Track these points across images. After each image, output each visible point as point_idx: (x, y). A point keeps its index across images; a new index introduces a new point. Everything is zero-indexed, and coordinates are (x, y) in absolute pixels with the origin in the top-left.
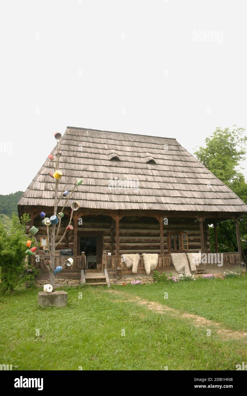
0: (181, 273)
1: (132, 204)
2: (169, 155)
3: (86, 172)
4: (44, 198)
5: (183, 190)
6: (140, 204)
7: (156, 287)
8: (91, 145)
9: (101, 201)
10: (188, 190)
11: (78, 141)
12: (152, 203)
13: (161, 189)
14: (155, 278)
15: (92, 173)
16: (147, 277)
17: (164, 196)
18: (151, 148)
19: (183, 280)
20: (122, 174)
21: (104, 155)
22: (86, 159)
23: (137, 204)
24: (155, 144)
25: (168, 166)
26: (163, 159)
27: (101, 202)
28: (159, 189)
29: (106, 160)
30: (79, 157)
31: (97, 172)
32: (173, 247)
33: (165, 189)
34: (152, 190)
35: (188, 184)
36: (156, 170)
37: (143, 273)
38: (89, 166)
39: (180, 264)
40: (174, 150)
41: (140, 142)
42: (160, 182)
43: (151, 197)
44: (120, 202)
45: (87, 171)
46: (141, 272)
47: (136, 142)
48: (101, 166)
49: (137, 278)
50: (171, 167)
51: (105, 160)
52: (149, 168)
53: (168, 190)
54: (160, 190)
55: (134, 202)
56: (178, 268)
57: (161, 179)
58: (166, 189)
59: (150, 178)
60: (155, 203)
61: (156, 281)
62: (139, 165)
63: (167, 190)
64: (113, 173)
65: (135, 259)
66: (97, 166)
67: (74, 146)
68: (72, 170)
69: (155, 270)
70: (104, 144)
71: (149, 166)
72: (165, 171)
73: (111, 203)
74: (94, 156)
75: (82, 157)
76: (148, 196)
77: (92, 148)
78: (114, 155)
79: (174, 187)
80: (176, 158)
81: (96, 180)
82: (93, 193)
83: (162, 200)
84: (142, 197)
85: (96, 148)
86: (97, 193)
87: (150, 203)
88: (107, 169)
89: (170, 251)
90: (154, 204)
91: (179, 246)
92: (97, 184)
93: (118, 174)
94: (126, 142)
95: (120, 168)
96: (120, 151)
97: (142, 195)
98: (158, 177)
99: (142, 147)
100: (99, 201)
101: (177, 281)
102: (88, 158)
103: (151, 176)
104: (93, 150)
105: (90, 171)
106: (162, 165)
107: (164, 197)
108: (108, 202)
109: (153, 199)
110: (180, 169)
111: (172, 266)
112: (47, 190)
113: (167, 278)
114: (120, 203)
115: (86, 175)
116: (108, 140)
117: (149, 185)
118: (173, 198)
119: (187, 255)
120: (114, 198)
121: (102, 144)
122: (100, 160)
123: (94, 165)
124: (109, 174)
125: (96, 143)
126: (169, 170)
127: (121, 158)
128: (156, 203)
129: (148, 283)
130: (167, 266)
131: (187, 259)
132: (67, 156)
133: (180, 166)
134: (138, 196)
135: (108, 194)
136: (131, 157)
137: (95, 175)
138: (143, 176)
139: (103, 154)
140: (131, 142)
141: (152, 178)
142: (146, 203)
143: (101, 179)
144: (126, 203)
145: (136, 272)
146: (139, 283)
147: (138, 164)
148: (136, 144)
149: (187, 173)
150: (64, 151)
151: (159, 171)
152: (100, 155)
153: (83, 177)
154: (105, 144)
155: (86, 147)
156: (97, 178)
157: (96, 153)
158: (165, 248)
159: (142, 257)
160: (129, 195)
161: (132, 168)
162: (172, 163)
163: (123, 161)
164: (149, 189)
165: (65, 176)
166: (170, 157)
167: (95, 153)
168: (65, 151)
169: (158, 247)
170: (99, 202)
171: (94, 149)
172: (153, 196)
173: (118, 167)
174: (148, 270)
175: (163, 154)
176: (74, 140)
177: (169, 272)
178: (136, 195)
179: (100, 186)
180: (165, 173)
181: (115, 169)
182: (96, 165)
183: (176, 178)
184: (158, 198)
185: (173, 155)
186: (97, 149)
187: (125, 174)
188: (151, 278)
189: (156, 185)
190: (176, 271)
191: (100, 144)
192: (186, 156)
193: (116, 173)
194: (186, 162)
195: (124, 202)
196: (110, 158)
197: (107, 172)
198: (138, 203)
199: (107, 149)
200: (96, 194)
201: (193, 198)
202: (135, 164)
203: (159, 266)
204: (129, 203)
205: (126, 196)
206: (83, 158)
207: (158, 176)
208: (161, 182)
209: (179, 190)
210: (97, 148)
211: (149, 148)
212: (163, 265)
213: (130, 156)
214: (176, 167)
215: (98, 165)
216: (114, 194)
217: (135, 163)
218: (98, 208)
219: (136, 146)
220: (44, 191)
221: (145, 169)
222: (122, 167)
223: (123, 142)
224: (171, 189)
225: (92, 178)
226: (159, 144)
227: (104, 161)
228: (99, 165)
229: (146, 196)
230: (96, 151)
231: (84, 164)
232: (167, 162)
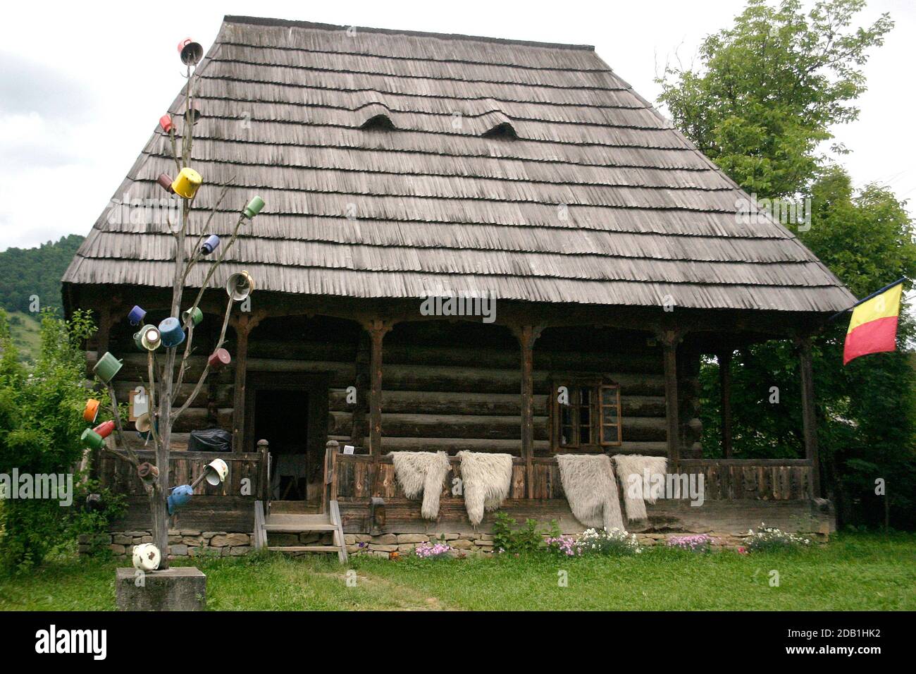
0: (590, 524)
1: (430, 278)
2: (565, 106)
3: (281, 170)
4: (144, 260)
5: (610, 232)
6: (454, 278)
7: (498, 570)
8: (302, 77)
9: (325, 268)
10: (627, 232)
11: (260, 64)
12: (496, 275)
13: (530, 227)
14: (500, 537)
15: (299, 172)
16: (472, 535)
17: (540, 253)
18: (502, 83)
19: (596, 551)
20: (399, 174)
21: (340, 111)
22: (283, 126)
23: (445, 279)
24: (517, 67)
25: (560, 146)
26: (544, 121)
27: (325, 272)
28: (525, 227)
29: (349, 128)
30: (260, 121)
31: (316, 169)
32: (567, 433)
33: (543, 227)
34: (501, 229)
35: (627, 208)
36: (518, 159)
37: (458, 521)
38: (291, 148)
39: (590, 492)
40: (583, 88)
41: (467, 63)
42: (527, 201)
43: (493, 254)
44: (388, 272)
45: (283, 166)
46: (452, 515)
47: (453, 64)
48: (331, 150)
49: (438, 535)
50: (571, 147)
51: (344, 127)
52: (493, 155)
53: (554, 232)
54: (528, 230)
55: (435, 273)
56: (581, 504)
57: (531, 192)
58: (549, 228)
60: (506, 276)
61: (502, 550)
62: (459, 145)
63: (550, 232)
64: (368, 172)
65: (431, 470)
66: (318, 150)
67: (244, 81)
68: (235, 163)
69: (498, 510)
70: (344, 71)
71: (495, 147)
72: (548, 162)
73: (360, 276)
74: (307, 114)
75: (269, 121)
76: (484, 250)
77: (302, 87)
78: (375, 111)
79: (575, 222)
80: (592, 115)
81: (314, 195)
82: (301, 240)
83: (533, 266)
84: (463, 253)
85: (317, 88)
86: (313, 241)
87: (490, 275)
88: (350, 160)
89: (556, 447)
90: (503, 279)
91: (588, 429)
92: (316, 212)
93: (385, 177)
94: (417, 63)
95: (394, 154)
96: (397, 94)
97: (465, 249)
98: (523, 184)
99: (472, 81)
100: (319, 267)
101: (576, 553)
102: (289, 122)
103: (499, 183)
104: (306, 95)
105: (294, 167)
106: (540, 141)
107: (541, 256)
108: (347, 273)
109: (502, 262)
110: (603, 155)
111: (558, 500)
112: (155, 234)
113: (539, 540)
114: (387, 275)
115: (281, 181)
116: (359, 57)
117: (490, 212)
118: (572, 258)
119: (614, 464)
120: (369, 258)
121: (338, 71)
122: (327, 128)
123: (308, 146)
124: (357, 174)
125: (316, 70)
126: (562, 160)
127: (399, 121)
128: (511, 275)
129: (474, 556)
130: (541, 499)
131: (612, 476)
132: (222, 118)
133: (604, 145)
134: (451, 253)
135: (350, 244)
136: (434, 114)
137: (310, 180)
138: (472, 181)
139: (338, 108)
140: (436, 63)
141: (501, 190)
142: (476, 274)
143: (328, 193)
144: (409, 277)
145: (435, 514)
146: (442, 555)
147: (457, 139)
148: (451, 70)
149: (626, 170)
150: (211, 102)
151: (527, 163)
152: (328, 111)
153: (271, 188)
154: (348, 72)
155: (284, 85)
156: (316, 192)
157: (317, 106)
158: (539, 435)
159: (457, 463)
160: (419, 248)
161: (435, 154)
162: (575, 134)
163: (406, 131)
164: (489, 228)
165: (213, 184)
166: (571, 114)
167: (312, 106)
168: (216, 101)
169: (513, 432)
170: (318, 272)
171: (309, 90)
172: (502, 250)
173: (389, 151)
174: (476, 511)
175: (545, 103)
176: (247, 63)
177: (550, 521)
178: (444, 248)
179: (324, 216)
180: (548, 172)
181: (376, 160)
182: (315, 146)
183: (587, 188)
184: (518, 257)
185: (580, 105)
186: (319, 91)
187: (408, 174)
188: (484, 536)
189: (515, 214)
190: (575, 519)
191: (332, 74)
192: (626, 108)
193: (379, 172)
194: (625, 130)
195: (403, 272)
196: (362, 121)
197: (349, 171)
198: (451, 274)
199: (355, 91)
200: (310, 244)
201: (645, 258)
202: (444, 141)
203: (516, 496)
204: (418, 276)
205: (407, 251)
206: (275, 121)
207: (524, 181)
208: (532, 202)
209: (595, 230)
210: (320, 88)
211: (498, 83)
212: (527, 496)
213: (429, 114)
214: (587, 148)
215: (320, 147)
216: (368, 245)
217: (446, 137)
218: (314, 292)
219: (453, 76)
220: (144, 237)
221: (478, 156)
222: (402, 151)
223: (409, 63)
224: (567, 228)
225: (298, 190)
226: (531, 68)
227: (340, 129)
228: (326, 147)
229: (476, 253)
230: (317, 97)
231: (274, 144)
232: (555, 132)
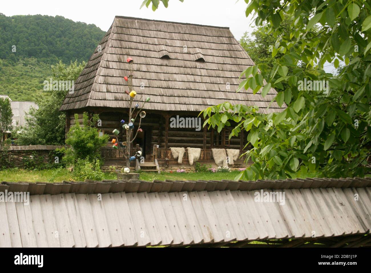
0: (219, 165)
1: (181, 105)
2: (219, 50)
3: (139, 72)
4: (108, 100)
5: (228, 92)
6: (187, 105)
7: (197, 175)
8: (142, 39)
9: (154, 102)
10: (233, 92)
11: (129, 35)
12: (198, 105)
13: (208, 90)
14: (197, 168)
15: (145, 73)
16: (190, 168)
17: (210, 98)
18: (201, 42)
19: (220, 171)
20: (172, 74)
21: (154, 52)
22: (138, 57)
23: (185, 105)
24: (205, 36)
25: (217, 64)
26: (213, 56)
27: (155, 103)
28: (206, 90)
29: (157, 58)
30: (131, 56)
31: (149, 72)
32: (215, 142)
33: (211, 91)
34: (200, 91)
35: (234, 85)
36: (205, 69)
37: (187, 164)
38: (141, 65)
39: (220, 158)
40: (225, 44)
41: (191, 34)
42: (207, 83)
43: (197, 98)
44: (171, 103)
45: (140, 71)
46: (185, 163)
47: (186, 34)
48: (152, 66)
49: (182, 168)
50: (220, 64)
51: (156, 58)
52: (198, 67)
53: (214, 92)
54: (207, 91)
55: (182, 104)
56: (218, 161)
57: (208, 80)
58: (212, 91)
59: (198, 79)
60: (201, 105)
61: (197, 171)
62: (189, 64)
63: (212, 92)
64: (164, 73)
65: (180, 152)
66: (149, 65)
67: (125, 41)
68: (126, 70)
69: (197, 162)
70: (154, 37)
71: (198, 64)
72: (213, 70)
73: (163, 104)
74: (145, 53)
75: (134, 56)
76: (195, 97)
77: (142, 43)
78: (165, 53)
79: (219, 89)
80: (227, 53)
81: (149, 80)
82: (148, 94)
83: (208, 102)
84: (189, 98)
85: (147, 44)
86: (151, 95)
87: (196, 104)
88: (158, 69)
89: (212, 146)
90: (200, 106)
91: (221, 141)
92: (150, 86)
93: (168, 74)
94: (175, 34)
95: (170, 67)
96: (170, 46)
97: (190, 97)
98: (205, 77)
99: (192, 41)
100: (153, 102)
101: (215, 172)
102: (140, 56)
103: (199, 76)
104: (144, 46)
105: (143, 71)
106: (211, 63)
107: (210, 99)
108: (160, 104)
109: (200, 101)
110: (229, 67)
111: (211, 160)
112: (109, 92)
113: (206, 169)
114: (170, 104)
115: (140, 76)
116: (158, 32)
117: (197, 86)
118: (218, 100)
119: (226, 151)
120: (165, 99)
121: (152, 37)
122: (151, 58)
123: (146, 64)
124: (160, 74)
125: (146, 37)
126: (217, 69)
127: (172, 56)
128: (202, 105)
129: (191, 172)
130: (207, 159)
131: (226, 154)
132: (121, 54)
133: (229, 64)
134: (187, 98)
135: (160, 96)
136: (181, 53)
137: (148, 75)
138: (192, 76)
139: (153, 51)
140: (181, 34)
141: (200, 79)
142: (193, 104)
143: (153, 80)
144: (176, 105)
145: (181, 163)
146: (183, 172)
147: (188, 61)
148: (186, 37)
149: (235, 72)
150: (116, 48)
151: (207, 70)
152: (150, 52)
153: (138, 78)
154: (155, 38)
155: (137, 42)
156: (150, 79)
157: (147, 50)
158: (208, 143)
159: (187, 150)
160: (178, 97)
161: (182, 67)
162: (221, 60)
163: (173, 59)
164: (196, 91)
165: (122, 77)
166: (220, 53)
167: (146, 50)
168: (118, 48)
169: (201, 142)
170: (153, 103)
171: (144, 44)
172: (200, 97)
173: (169, 66)
174: (191, 162)
175: (213, 49)
176: (125, 34)
177: (209, 164)
178: (185, 97)
179: (153, 87)
180: (213, 73)
181: (165, 69)
182: (148, 64)
183: (223, 78)
184: (204, 99)
185: (223, 50)
186: (147, 45)
187: (174, 74)
188: (193, 168)
189: (203, 87)
190: (216, 164)
191: (150, 38)
192: (237, 51)
193: (167, 73)
194: (236, 59)
195: (175, 103)
196: (161, 56)
197: (158, 73)
198: (187, 104)
199: (158, 45)
200: (150, 95)
201: (237, 100)
202: (184, 63)
203: (201, 158)
204: (178, 105)
205: (175, 97)
206: (136, 56)
207: (206, 76)
208: (208, 83)
209: (224, 91)
210: (148, 44)
211: (199, 42)
212: (204, 158)
213: (179, 53)
214: (224, 65)
215: (150, 64)
216: (165, 96)
217: (185, 61)
218: (152, 109)
219: (186, 39)
220: (106, 93)
221: (194, 68)
222: (173, 66)
223: (173, 34)
224: (217, 91)
225: (145, 79)
226: (210, 36)
227: (155, 59)
228: (151, 65)
229: (193, 98)
230: (147, 47)
231: (137, 64)
232: (216, 60)
